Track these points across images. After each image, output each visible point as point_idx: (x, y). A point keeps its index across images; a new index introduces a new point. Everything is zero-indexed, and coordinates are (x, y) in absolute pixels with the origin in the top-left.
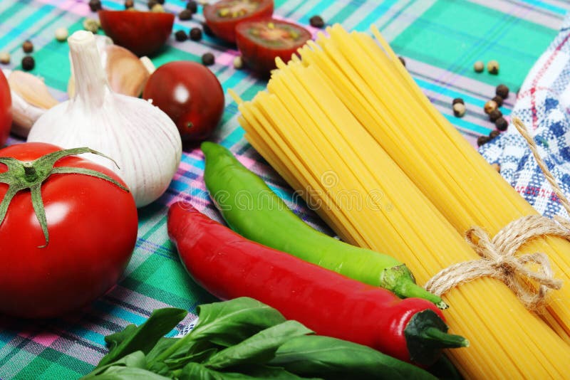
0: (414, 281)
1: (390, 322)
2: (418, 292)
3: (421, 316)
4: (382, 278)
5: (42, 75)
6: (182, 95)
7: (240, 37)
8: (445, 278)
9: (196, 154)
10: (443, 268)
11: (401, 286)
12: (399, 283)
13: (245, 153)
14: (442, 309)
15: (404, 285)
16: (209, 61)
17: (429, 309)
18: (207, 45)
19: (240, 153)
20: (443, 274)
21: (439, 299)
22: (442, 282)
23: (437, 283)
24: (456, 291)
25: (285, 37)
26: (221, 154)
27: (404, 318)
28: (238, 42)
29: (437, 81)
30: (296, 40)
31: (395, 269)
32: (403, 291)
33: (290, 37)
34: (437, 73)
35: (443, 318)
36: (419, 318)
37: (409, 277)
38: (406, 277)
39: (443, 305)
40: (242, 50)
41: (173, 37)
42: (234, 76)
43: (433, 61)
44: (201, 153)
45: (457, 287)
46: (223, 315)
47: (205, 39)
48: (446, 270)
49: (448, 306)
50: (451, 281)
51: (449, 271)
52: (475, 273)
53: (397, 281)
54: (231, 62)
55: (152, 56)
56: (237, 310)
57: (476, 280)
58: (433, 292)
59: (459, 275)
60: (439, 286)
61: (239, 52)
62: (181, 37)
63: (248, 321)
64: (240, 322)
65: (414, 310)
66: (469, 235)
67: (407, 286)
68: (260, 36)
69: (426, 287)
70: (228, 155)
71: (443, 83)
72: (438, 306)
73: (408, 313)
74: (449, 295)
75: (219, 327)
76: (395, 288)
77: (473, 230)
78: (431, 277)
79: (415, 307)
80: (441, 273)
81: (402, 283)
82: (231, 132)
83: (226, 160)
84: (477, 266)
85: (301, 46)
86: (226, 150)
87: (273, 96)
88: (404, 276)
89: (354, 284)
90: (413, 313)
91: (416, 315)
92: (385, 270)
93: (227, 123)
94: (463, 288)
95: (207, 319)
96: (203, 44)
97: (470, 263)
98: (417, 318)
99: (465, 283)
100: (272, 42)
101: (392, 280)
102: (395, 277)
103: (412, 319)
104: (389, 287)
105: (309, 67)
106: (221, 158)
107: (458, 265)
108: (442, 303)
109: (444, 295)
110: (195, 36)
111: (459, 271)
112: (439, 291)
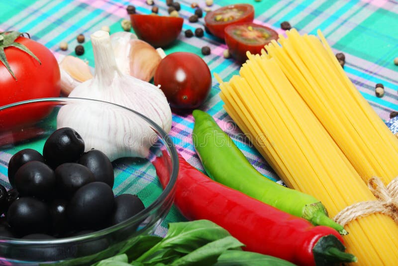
0: (327, 214)
1: (304, 242)
2: (328, 222)
3: (326, 239)
4: (303, 212)
5: (88, 59)
6: (181, 76)
7: (227, 36)
8: (349, 213)
9: (190, 118)
10: (348, 205)
11: (316, 218)
12: (315, 215)
13: (224, 118)
14: (343, 235)
15: (319, 217)
16: (206, 52)
17: (331, 234)
18: (207, 41)
19: (221, 119)
20: (348, 210)
21: (342, 228)
22: (347, 215)
23: (343, 216)
24: (355, 223)
25: (259, 37)
26: (206, 119)
27: (313, 240)
28: (226, 40)
29: (367, 71)
30: (267, 39)
31: (313, 205)
32: (318, 221)
33: (264, 37)
34: (368, 65)
35: (343, 241)
36: (324, 240)
37: (323, 211)
38: (321, 211)
39: (344, 232)
40: (228, 46)
41: (183, 34)
42: (223, 63)
43: (366, 57)
44: (192, 117)
45: (356, 219)
46: (186, 231)
47: (206, 36)
48: (350, 207)
49: (348, 233)
50: (352, 216)
51: (352, 208)
52: (370, 210)
53: (314, 214)
54: (222, 54)
55: (165, 48)
56: (196, 228)
57: (370, 215)
58: (339, 223)
59: (358, 211)
60: (344, 218)
61: (226, 46)
62: (189, 34)
63: (202, 237)
64: (196, 237)
65: (320, 235)
66: (371, 183)
67: (321, 218)
68: (242, 36)
69: (335, 219)
70: (210, 120)
71: (371, 72)
72: (341, 233)
73: (316, 237)
74: (351, 225)
75: (181, 239)
76: (312, 219)
77: (374, 179)
78: (339, 211)
79: (322, 233)
80: (346, 209)
81: (317, 215)
82: (216, 103)
83: (207, 124)
84: (372, 205)
85: (267, 44)
86: (209, 116)
87: (242, 79)
88: (319, 210)
89: (282, 214)
90: (319, 237)
91: (321, 238)
92: (306, 205)
93: (214, 97)
94: (361, 221)
95: (173, 234)
96: (204, 39)
97: (367, 203)
98: (322, 240)
99: (362, 217)
100: (250, 40)
101: (311, 213)
102: (312, 211)
103: (319, 241)
104: (308, 218)
105: (271, 59)
106: (205, 122)
107: (358, 204)
108: (344, 231)
109: (347, 225)
110: (199, 34)
111: (359, 208)
112: (343, 223)
